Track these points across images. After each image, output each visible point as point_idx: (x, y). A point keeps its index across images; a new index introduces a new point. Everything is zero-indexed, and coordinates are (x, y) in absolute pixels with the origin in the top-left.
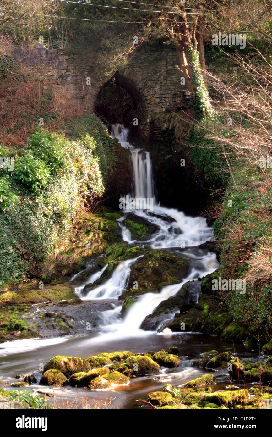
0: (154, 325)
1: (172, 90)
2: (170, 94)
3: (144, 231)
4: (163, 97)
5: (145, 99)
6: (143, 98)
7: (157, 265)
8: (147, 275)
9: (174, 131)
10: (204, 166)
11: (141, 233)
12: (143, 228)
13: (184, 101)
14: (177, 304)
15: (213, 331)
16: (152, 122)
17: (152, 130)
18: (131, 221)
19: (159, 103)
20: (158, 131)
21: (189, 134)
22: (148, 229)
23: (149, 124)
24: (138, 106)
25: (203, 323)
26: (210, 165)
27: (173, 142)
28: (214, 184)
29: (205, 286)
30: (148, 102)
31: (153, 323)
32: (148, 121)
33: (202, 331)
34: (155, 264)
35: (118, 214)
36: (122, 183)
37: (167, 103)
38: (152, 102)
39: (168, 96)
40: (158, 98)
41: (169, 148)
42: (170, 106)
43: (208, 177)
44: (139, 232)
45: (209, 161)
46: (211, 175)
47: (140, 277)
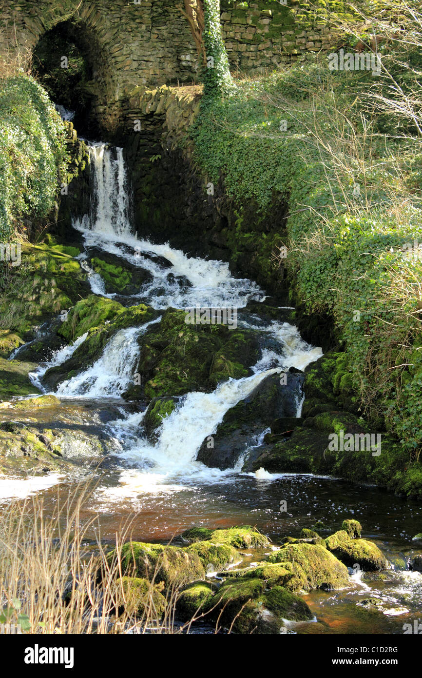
0: (228, 456)
1: (159, 50)
2: (155, 56)
3: (125, 278)
4: (144, 61)
5: (113, 60)
6: (109, 59)
7: (197, 340)
8: (176, 357)
9: (165, 117)
10: (225, 175)
11: (121, 281)
12: (122, 272)
13: (178, 69)
14: (260, 416)
15: (368, 476)
16: (125, 101)
17: (125, 112)
18: (102, 260)
19: (137, 69)
20: (135, 115)
21: (191, 121)
22: (133, 275)
23: (118, 104)
24: (95, 74)
25: (337, 459)
26: (236, 174)
27: (164, 134)
28: (242, 205)
29: (313, 383)
30: (119, 66)
31: (225, 453)
32: (117, 98)
33: (337, 473)
34: (192, 338)
35: (74, 248)
36: (75, 196)
37: (149, 70)
38: (125, 66)
39: (151, 59)
40: (134, 60)
41: (156, 144)
42: (155, 76)
43: (232, 193)
44: (118, 281)
45: (234, 167)
46: (238, 190)
47: (165, 360)
